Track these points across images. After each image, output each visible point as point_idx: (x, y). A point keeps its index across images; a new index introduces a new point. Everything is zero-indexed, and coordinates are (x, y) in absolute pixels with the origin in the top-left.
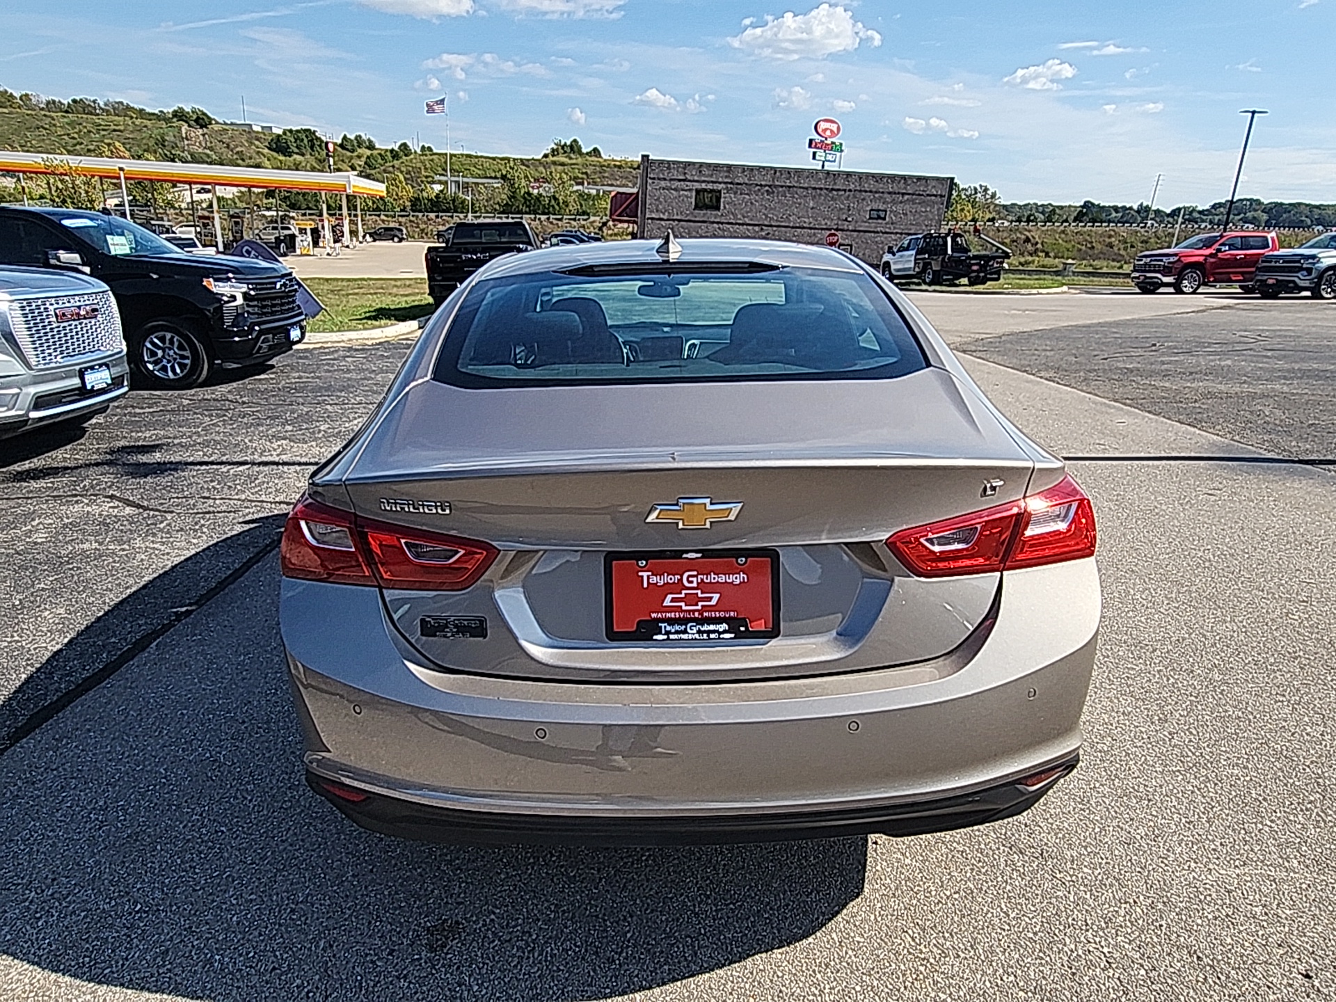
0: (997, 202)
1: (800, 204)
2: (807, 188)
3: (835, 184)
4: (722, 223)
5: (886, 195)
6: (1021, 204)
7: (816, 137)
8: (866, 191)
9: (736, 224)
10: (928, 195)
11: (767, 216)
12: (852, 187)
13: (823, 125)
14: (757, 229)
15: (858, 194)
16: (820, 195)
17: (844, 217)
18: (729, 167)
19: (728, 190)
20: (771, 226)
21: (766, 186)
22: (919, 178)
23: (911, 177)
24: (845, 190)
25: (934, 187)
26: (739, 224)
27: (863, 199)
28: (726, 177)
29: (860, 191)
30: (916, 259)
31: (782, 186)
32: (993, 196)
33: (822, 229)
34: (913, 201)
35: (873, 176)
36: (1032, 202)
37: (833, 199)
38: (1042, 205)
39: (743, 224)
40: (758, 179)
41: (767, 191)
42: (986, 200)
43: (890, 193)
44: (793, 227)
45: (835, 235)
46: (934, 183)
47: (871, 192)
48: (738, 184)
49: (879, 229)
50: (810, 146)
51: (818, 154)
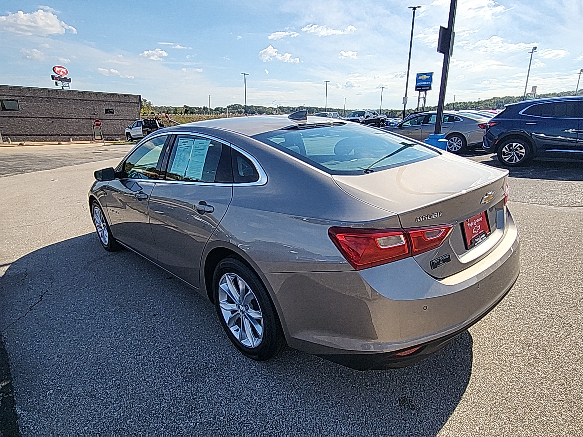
0: (152, 106)
1: (67, 107)
2: (69, 99)
3: (84, 97)
4: (23, 117)
5: (111, 103)
6: (159, 107)
7: (55, 75)
8: (101, 101)
9: (32, 117)
10: (131, 103)
11: (49, 113)
12: (93, 99)
13: (57, 69)
14: (45, 119)
15: (97, 102)
16: (78, 102)
17: (93, 113)
18: (20, 88)
19: (22, 100)
20: (53, 118)
21: (46, 98)
22: (125, 95)
23: (121, 95)
24: (90, 100)
25: (133, 99)
26: (34, 117)
27: (100, 105)
28: (19, 93)
29: (98, 101)
30: (143, 130)
31: (55, 98)
32: (149, 103)
33: (83, 119)
34: (125, 106)
35: (103, 94)
36: (163, 106)
37: (84, 104)
38: (168, 107)
39: (37, 118)
40: (39, 94)
41: (46, 100)
42: (147, 105)
43: (113, 102)
44: (66, 118)
45: (99, 121)
46: (132, 97)
47: (103, 101)
48: (27, 97)
49: (112, 118)
50: (53, 79)
51: (58, 83)
